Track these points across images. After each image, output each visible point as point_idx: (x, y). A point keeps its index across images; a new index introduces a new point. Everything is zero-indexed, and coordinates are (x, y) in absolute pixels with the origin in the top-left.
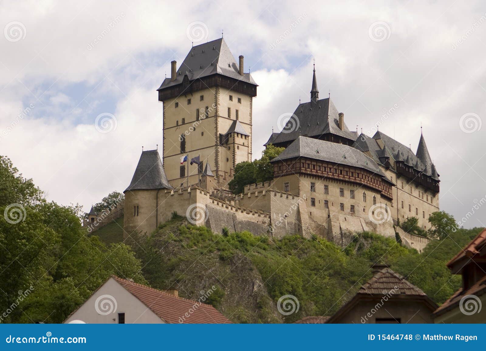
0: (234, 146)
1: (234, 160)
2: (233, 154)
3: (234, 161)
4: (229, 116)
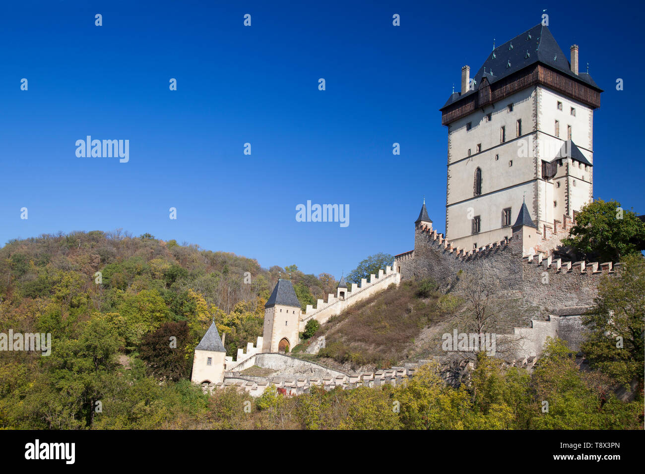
0: (567, 181)
1: (568, 203)
2: (566, 194)
3: (568, 206)
4: (557, 132)
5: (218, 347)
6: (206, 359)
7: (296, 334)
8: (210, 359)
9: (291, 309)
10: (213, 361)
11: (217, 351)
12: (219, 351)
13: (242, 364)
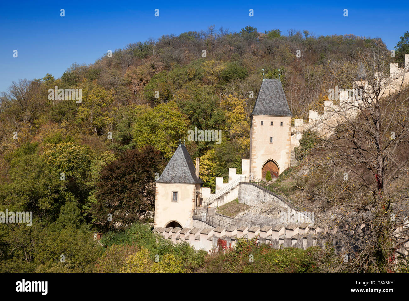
5: (185, 177)
6: (170, 195)
7: (287, 153)
8: (175, 193)
9: (277, 120)
10: (179, 196)
11: (183, 183)
12: (185, 183)
13: (222, 197)
